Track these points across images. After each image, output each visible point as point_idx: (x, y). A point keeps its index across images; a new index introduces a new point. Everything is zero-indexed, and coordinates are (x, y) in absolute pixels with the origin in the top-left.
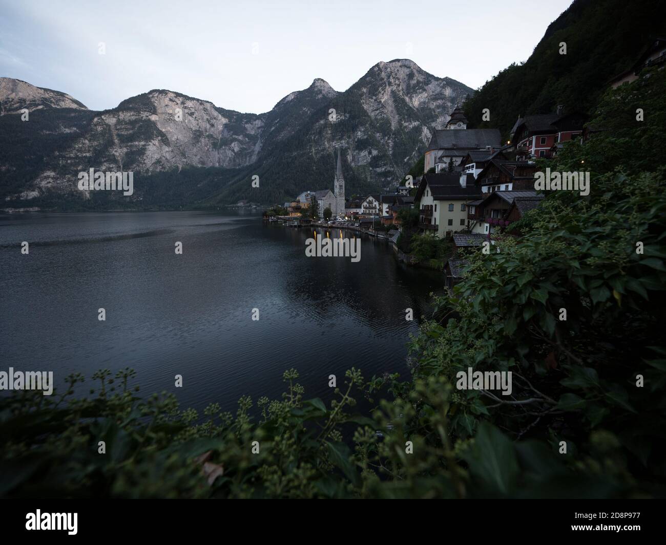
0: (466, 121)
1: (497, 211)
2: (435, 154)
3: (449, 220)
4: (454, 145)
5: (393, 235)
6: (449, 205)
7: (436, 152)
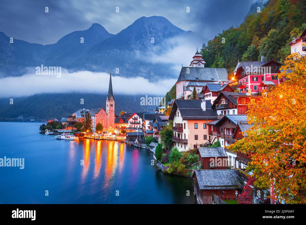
0: (204, 62)
1: (228, 129)
2: (184, 84)
3: (195, 136)
4: (197, 79)
5: (154, 147)
6: (194, 124)
7: (184, 82)
